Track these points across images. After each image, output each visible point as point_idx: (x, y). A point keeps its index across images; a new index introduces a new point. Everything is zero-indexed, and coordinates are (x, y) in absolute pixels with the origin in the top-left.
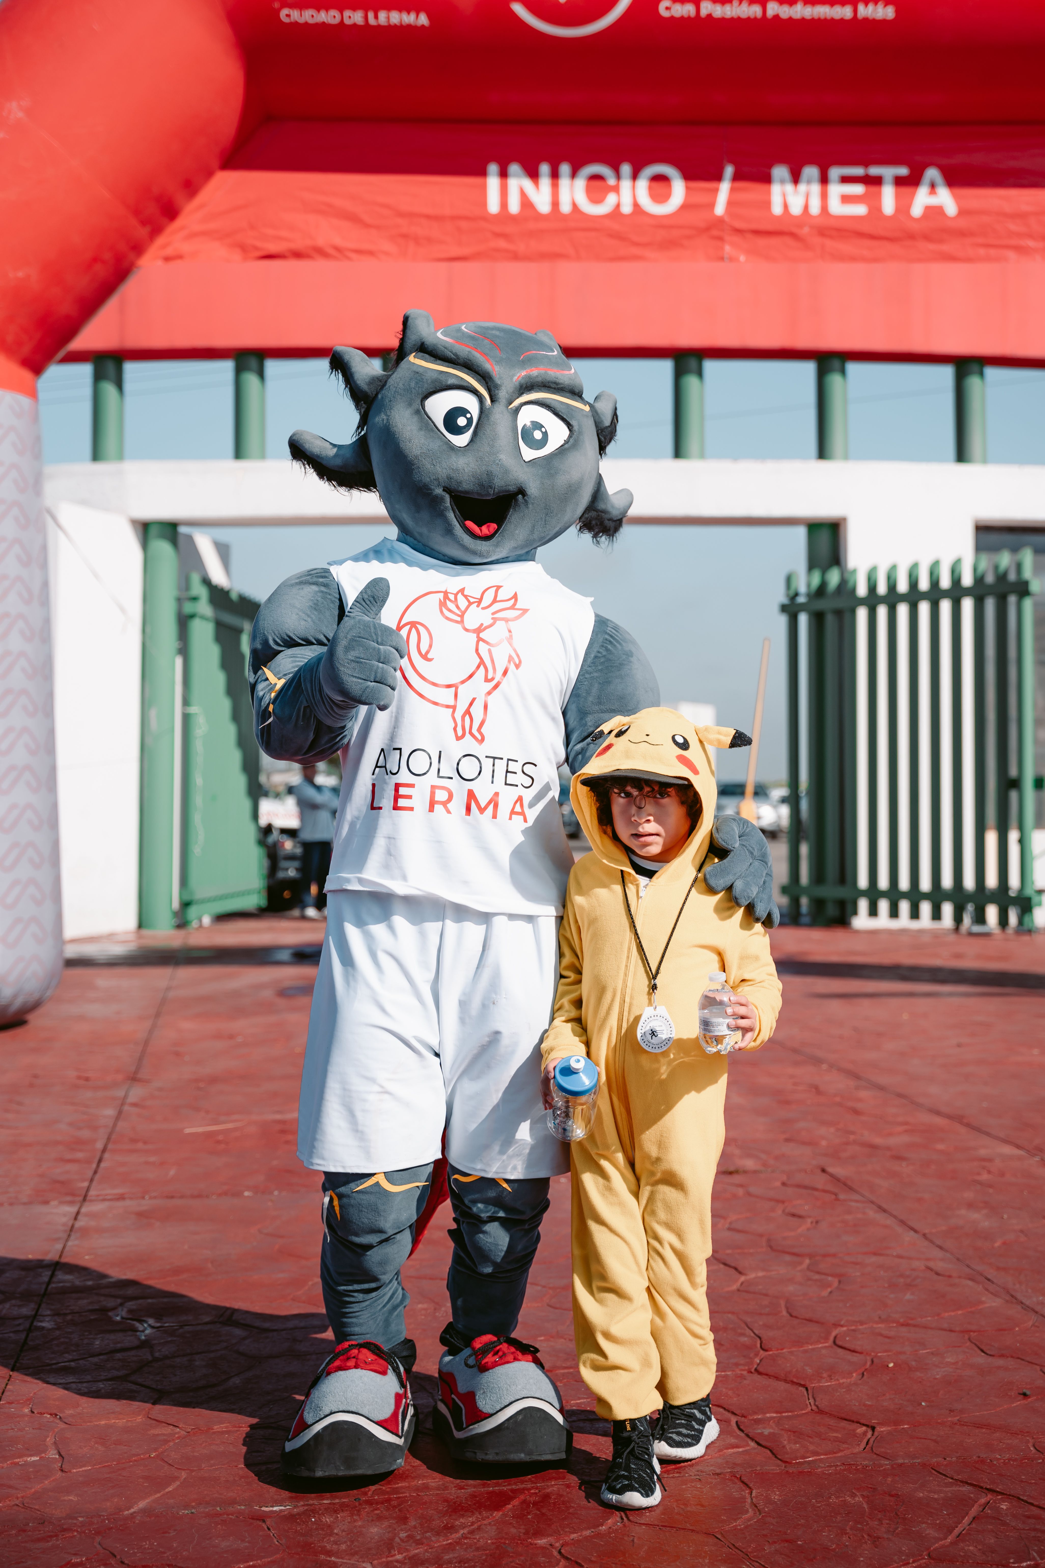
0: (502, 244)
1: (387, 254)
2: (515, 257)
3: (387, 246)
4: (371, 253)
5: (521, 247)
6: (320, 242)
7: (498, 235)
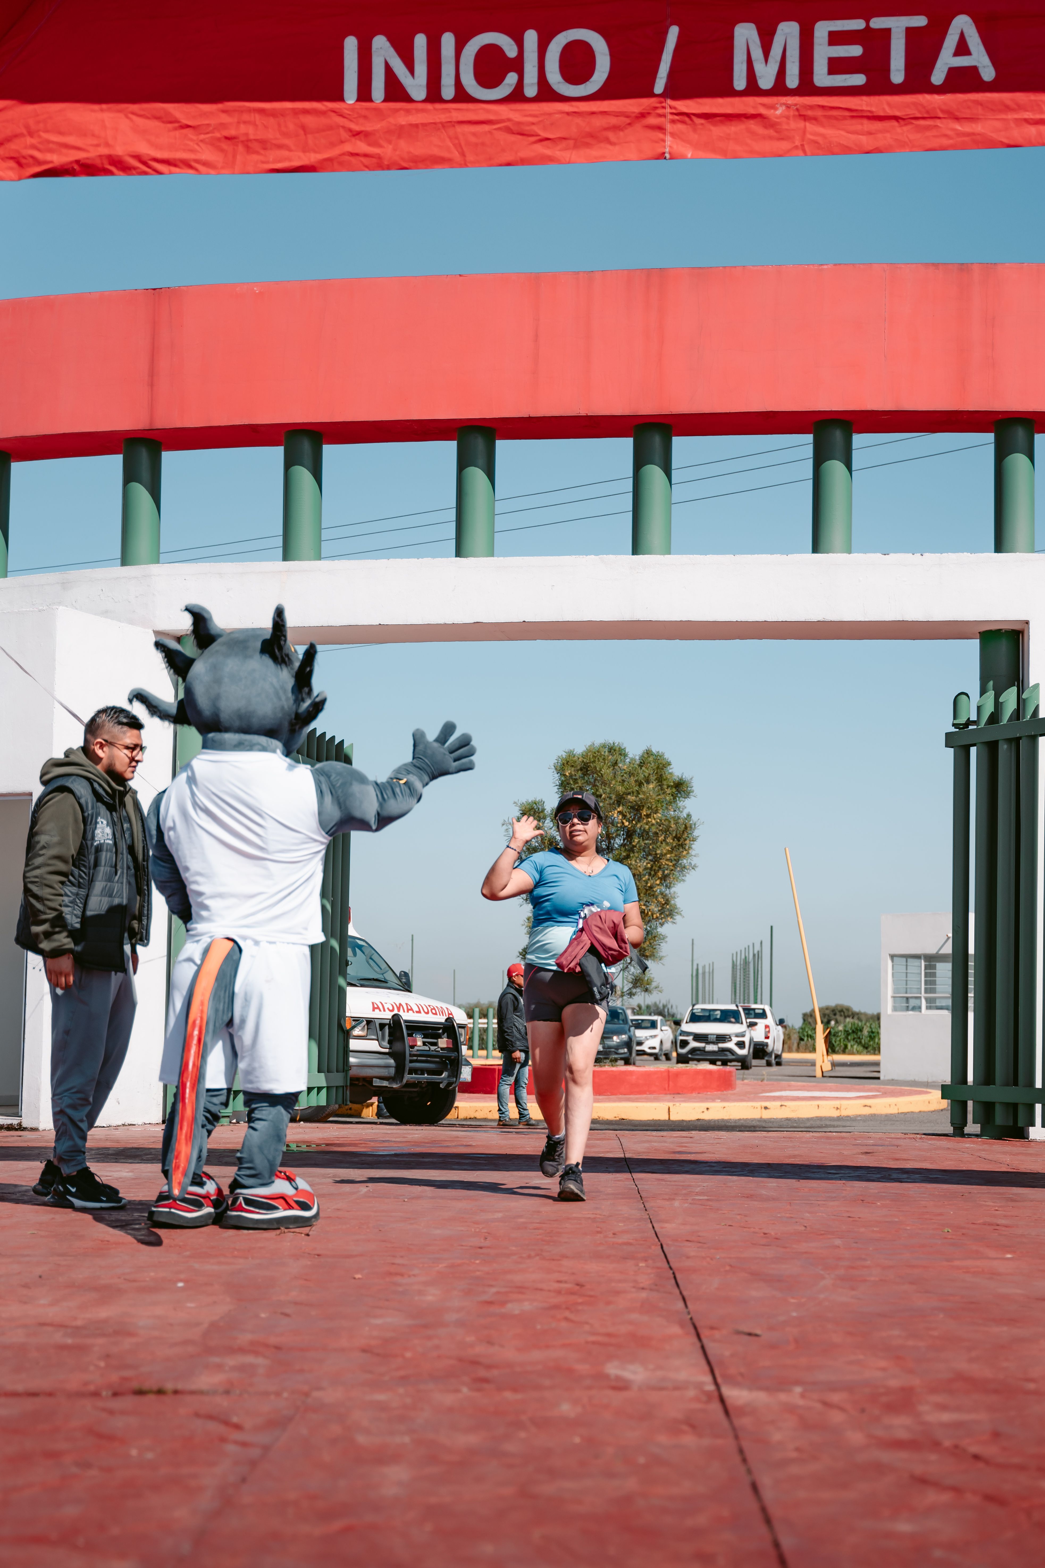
0: (362, 147)
1: (206, 164)
2: (380, 164)
3: (207, 154)
4: (187, 164)
5: (387, 151)
6: (119, 150)
7: (356, 134)
